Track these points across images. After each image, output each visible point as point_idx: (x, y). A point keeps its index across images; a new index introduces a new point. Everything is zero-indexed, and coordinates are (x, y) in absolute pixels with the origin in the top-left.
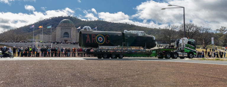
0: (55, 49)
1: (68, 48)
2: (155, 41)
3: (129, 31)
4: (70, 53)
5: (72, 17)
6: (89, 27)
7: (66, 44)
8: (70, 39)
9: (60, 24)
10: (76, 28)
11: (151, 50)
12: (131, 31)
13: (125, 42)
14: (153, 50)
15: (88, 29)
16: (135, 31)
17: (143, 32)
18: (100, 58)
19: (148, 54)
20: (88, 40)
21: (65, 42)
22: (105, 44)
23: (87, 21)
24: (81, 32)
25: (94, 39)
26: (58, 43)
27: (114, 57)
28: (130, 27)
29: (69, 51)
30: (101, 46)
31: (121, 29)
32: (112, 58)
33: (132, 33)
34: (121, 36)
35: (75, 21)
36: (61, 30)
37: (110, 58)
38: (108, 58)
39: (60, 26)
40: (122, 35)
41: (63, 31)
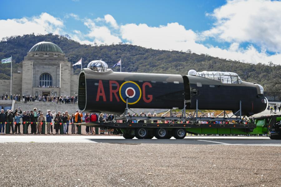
0: (32, 115)
1: (62, 113)
2: (262, 96)
3: (200, 73)
4: (68, 125)
5: (57, 36)
6: (103, 63)
7: (48, 103)
8: (56, 90)
9: (30, 53)
10: (69, 64)
11: (254, 119)
12: (205, 72)
13: (189, 99)
14: (258, 119)
15: (101, 66)
16: (215, 73)
17: (235, 74)
18: (128, 137)
19: (247, 130)
20: (101, 94)
21: (46, 98)
22: (141, 105)
23: (94, 45)
24: (83, 74)
25: (115, 92)
26: (27, 99)
27: (163, 136)
28: (198, 61)
29: (65, 119)
30: (133, 109)
31: (176, 66)
32: (159, 138)
33: (206, 76)
34: (180, 84)
35: (64, 45)
36: (34, 68)
37: (154, 138)
38: (148, 137)
39: (30, 59)
40: (182, 81)
41: (37, 69)
